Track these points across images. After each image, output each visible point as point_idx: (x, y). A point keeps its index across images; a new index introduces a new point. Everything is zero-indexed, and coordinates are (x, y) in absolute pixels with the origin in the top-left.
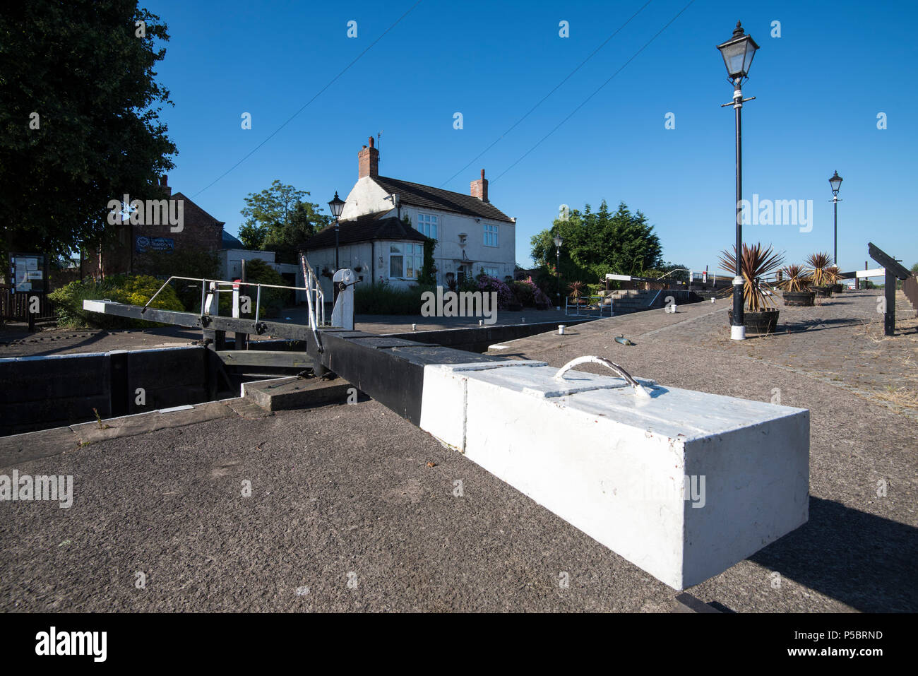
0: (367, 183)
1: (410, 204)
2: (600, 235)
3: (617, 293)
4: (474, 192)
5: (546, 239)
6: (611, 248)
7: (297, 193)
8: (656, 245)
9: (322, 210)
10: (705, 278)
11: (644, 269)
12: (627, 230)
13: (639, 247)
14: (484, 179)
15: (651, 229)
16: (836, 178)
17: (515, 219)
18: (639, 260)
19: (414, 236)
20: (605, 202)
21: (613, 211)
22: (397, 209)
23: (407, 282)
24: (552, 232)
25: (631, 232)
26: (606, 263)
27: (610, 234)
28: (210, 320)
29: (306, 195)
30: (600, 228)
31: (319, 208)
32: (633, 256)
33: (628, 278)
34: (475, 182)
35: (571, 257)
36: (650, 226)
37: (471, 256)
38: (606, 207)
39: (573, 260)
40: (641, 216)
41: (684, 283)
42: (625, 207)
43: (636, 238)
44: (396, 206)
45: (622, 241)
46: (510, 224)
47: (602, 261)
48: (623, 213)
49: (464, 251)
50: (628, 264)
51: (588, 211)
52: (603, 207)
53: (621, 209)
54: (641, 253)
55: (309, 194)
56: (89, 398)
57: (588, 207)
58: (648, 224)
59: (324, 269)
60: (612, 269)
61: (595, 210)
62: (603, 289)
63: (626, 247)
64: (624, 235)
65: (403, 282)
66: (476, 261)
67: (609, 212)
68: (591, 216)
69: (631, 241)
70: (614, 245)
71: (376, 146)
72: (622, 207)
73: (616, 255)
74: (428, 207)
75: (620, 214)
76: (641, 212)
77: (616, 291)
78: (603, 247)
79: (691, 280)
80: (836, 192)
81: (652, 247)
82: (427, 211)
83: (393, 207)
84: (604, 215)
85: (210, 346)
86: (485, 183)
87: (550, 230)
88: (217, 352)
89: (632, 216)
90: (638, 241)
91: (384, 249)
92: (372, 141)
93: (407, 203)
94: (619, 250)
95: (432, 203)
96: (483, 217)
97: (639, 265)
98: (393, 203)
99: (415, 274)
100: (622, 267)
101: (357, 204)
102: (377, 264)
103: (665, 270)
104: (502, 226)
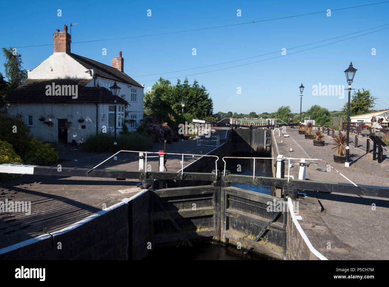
1: (100, 76)
2: (187, 97)
4: (115, 64)
6: (192, 105)
8: (211, 103)
10: (237, 122)
11: (207, 117)
12: (199, 96)
13: (205, 105)
14: (122, 58)
16: (302, 87)
17: (144, 85)
18: (205, 111)
20: (187, 79)
21: (191, 84)
22: (93, 79)
23: (119, 129)
25: (201, 97)
26: (189, 113)
27: (191, 97)
30: (186, 93)
32: (202, 109)
33: (203, 122)
35: (173, 109)
36: (207, 94)
38: (187, 81)
39: (173, 110)
40: (204, 88)
41: (229, 125)
42: (197, 83)
43: (204, 100)
45: (197, 101)
46: (142, 88)
48: (196, 86)
50: (200, 113)
51: (178, 83)
52: (186, 81)
53: (195, 84)
54: (206, 108)
57: (179, 81)
58: (207, 92)
60: (192, 116)
61: (182, 83)
63: (199, 104)
64: (199, 98)
67: (189, 85)
68: (181, 86)
69: (202, 101)
70: (193, 103)
71: (69, 32)
72: (195, 82)
73: (194, 109)
74: (105, 77)
75: (195, 86)
76: (204, 86)
79: (231, 123)
80: (301, 92)
81: (210, 106)
82: (107, 81)
83: (91, 78)
84: (186, 86)
85: (150, 188)
86: (122, 60)
88: (154, 191)
89: (200, 87)
90: (205, 102)
92: (66, 28)
94: (196, 106)
95: (107, 75)
96: (131, 84)
97: (204, 114)
98: (91, 75)
99: (121, 125)
100: (196, 115)
101: (52, 70)
102: (100, 118)
103: (215, 116)
104: (138, 89)
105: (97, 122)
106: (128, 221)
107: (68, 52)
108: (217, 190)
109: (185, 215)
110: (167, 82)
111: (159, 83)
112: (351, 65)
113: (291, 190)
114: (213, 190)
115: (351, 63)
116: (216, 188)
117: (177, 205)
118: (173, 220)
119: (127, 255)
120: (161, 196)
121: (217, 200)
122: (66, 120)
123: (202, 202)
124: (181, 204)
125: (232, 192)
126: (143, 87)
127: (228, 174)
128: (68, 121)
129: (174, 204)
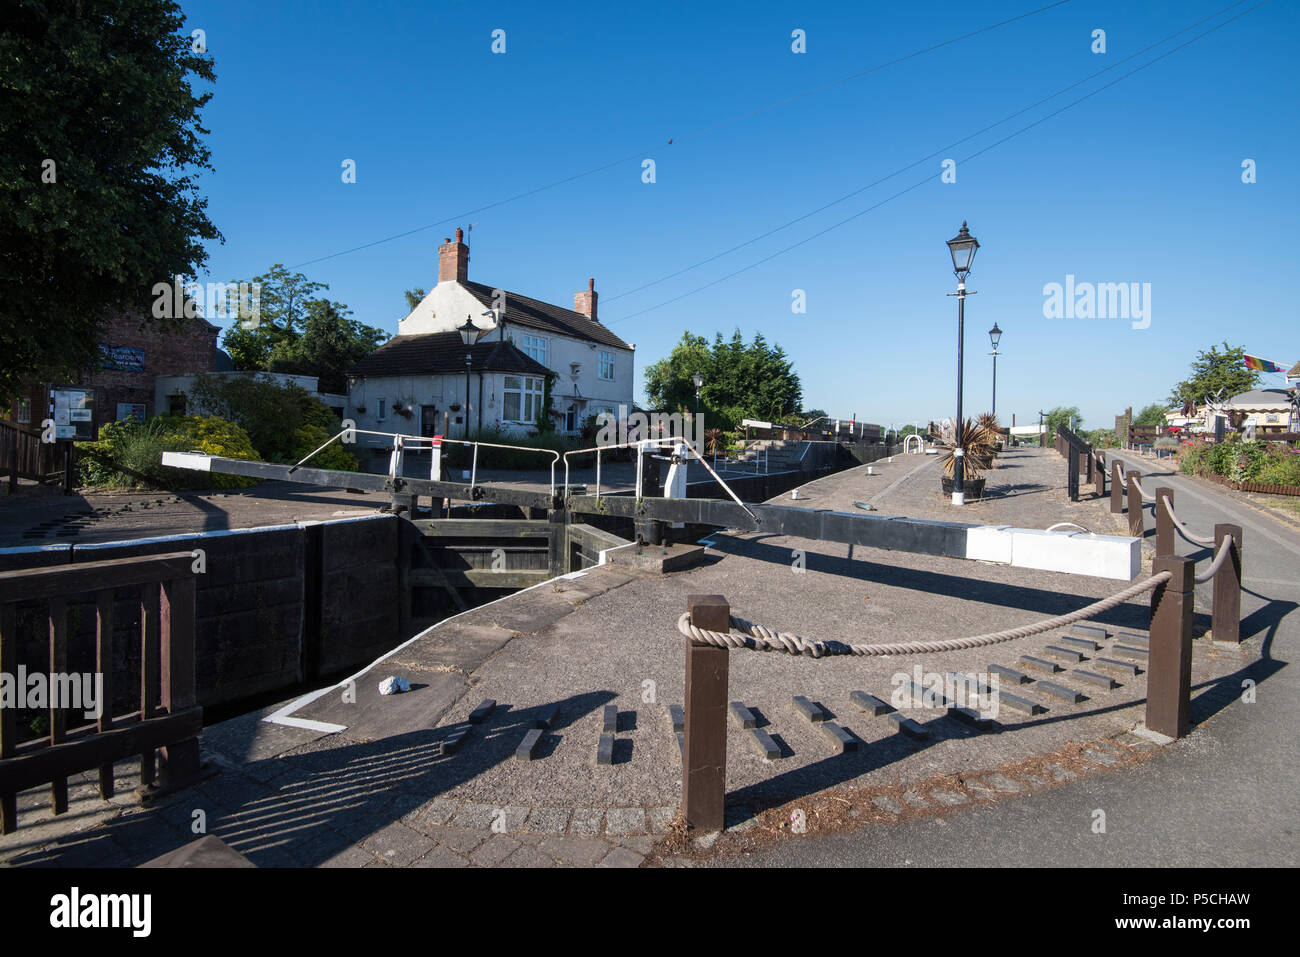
0: (453, 289)
1: (515, 323)
2: (735, 372)
3: (759, 444)
4: (580, 306)
5: (664, 370)
6: (746, 388)
7: (310, 285)
8: (796, 386)
9: (351, 313)
10: (852, 428)
11: (783, 415)
12: (765, 367)
13: (778, 388)
14: (593, 292)
15: (790, 366)
16: (996, 331)
17: (634, 346)
18: (778, 403)
19: (531, 367)
20: (738, 330)
21: (748, 342)
22: (499, 329)
23: (524, 427)
24: (672, 363)
25: (769, 369)
26: (740, 406)
27: (745, 370)
28: (405, 483)
29: (323, 289)
30: (735, 362)
31: (346, 310)
32: (772, 398)
33: (767, 425)
34: (582, 295)
36: (789, 363)
37: (584, 393)
38: (740, 337)
40: (780, 350)
41: (829, 433)
42: (762, 339)
43: (775, 377)
44: (499, 324)
45: (759, 380)
46: (628, 352)
47: (736, 402)
48: (760, 345)
49: (575, 386)
50: (765, 408)
51: (719, 341)
52: (737, 337)
53: (757, 343)
54: (780, 396)
55: (327, 288)
56: (280, 581)
57: (719, 336)
58: (787, 360)
59: (395, 404)
61: (727, 340)
62: (741, 438)
63: (764, 387)
64: (762, 373)
65: (520, 427)
66: (591, 399)
67: (743, 343)
68: (724, 347)
69: (769, 381)
70: (750, 384)
71: (465, 242)
72: (759, 338)
73: (752, 397)
74: (536, 328)
75: (756, 347)
76: (779, 346)
77: (757, 442)
78: (738, 386)
79: (837, 430)
80: (995, 344)
81: (792, 389)
82: (535, 332)
83: (494, 326)
84: (737, 347)
85: (404, 514)
86: (595, 296)
87: (670, 361)
88: (413, 521)
89: (769, 349)
90: (778, 381)
91: (495, 384)
92: (461, 234)
93: (511, 322)
94: (756, 391)
95: (539, 323)
96: (599, 342)
97: (777, 409)
98: (495, 321)
99: (533, 417)
100: (758, 411)
101: (434, 316)
102: (486, 402)
103: (805, 416)
104: (620, 354)
105: (480, 410)
106: (303, 566)
107: (462, 279)
108: (556, 531)
109: (481, 580)
110: (702, 342)
111: (684, 343)
112: (965, 230)
113: (644, 522)
114: (546, 530)
115: (965, 225)
116: (553, 526)
117: (469, 559)
118: (453, 589)
119: (300, 637)
120: (427, 534)
121: (557, 556)
122: (432, 407)
123: (527, 557)
124: (478, 558)
125: (576, 535)
126: (632, 348)
127: (573, 494)
128: (436, 409)
129: (463, 556)
